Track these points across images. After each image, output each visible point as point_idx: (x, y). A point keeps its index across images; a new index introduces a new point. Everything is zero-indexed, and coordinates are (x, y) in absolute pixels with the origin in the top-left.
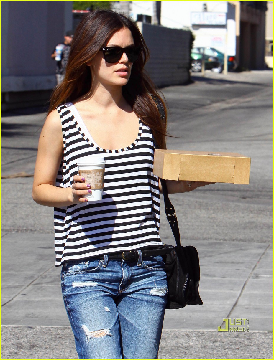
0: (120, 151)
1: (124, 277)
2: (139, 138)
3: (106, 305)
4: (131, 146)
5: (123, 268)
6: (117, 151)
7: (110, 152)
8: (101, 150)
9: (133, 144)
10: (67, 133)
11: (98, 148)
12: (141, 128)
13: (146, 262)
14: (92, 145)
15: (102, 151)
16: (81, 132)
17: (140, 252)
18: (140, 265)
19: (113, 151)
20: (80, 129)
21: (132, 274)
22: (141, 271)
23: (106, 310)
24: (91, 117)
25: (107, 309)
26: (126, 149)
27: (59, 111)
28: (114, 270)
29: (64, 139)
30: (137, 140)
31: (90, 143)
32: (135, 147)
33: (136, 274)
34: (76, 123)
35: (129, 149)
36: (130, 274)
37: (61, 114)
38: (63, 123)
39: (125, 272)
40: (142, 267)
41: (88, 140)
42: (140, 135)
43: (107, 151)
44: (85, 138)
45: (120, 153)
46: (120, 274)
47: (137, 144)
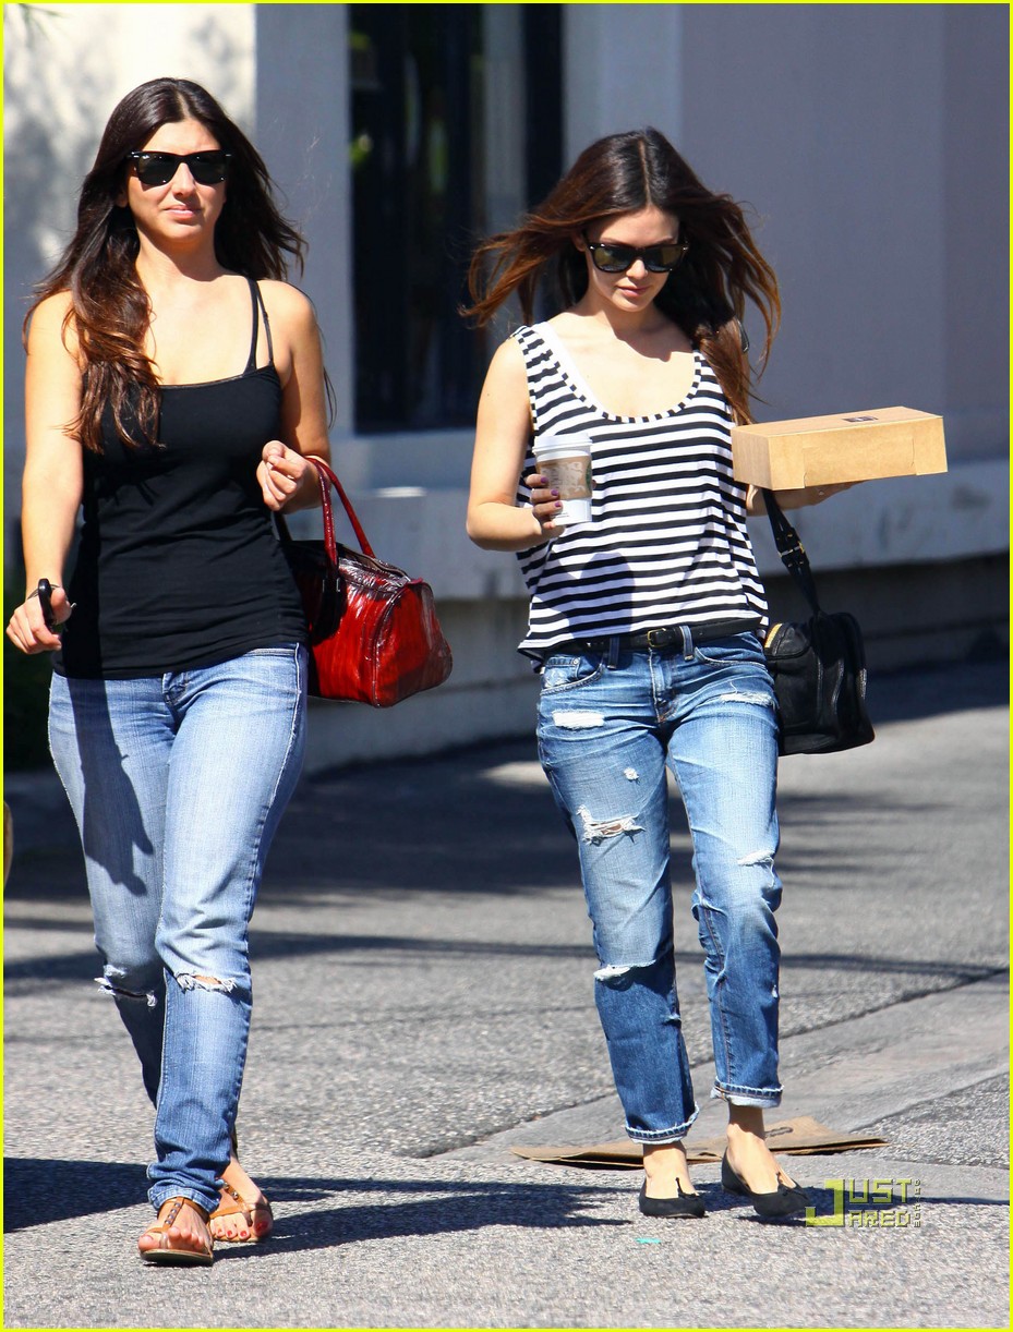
0: (652, 418)
1: (656, 687)
2: (694, 391)
3: (628, 765)
4: (677, 409)
5: (654, 667)
6: (646, 420)
7: (632, 420)
8: (612, 417)
9: (682, 405)
10: (537, 387)
11: (605, 415)
12: (698, 372)
13: (705, 650)
14: (593, 409)
15: (614, 419)
16: (569, 382)
17: (686, 631)
18: (690, 657)
19: (639, 420)
20: (565, 376)
21: (673, 677)
22: (695, 670)
23: (629, 777)
24: (587, 350)
25: (631, 773)
26: (665, 415)
27: (521, 341)
28: (634, 674)
29: (533, 399)
30: (690, 396)
31: (588, 404)
32: (684, 411)
33: (683, 677)
34: (557, 365)
35: (672, 414)
36: (670, 679)
37: (524, 346)
38: (529, 365)
39: (657, 677)
40: (696, 661)
41: (583, 399)
42: (695, 385)
43: (625, 419)
44: (578, 393)
45: (654, 424)
46: (648, 681)
47: (689, 404)
